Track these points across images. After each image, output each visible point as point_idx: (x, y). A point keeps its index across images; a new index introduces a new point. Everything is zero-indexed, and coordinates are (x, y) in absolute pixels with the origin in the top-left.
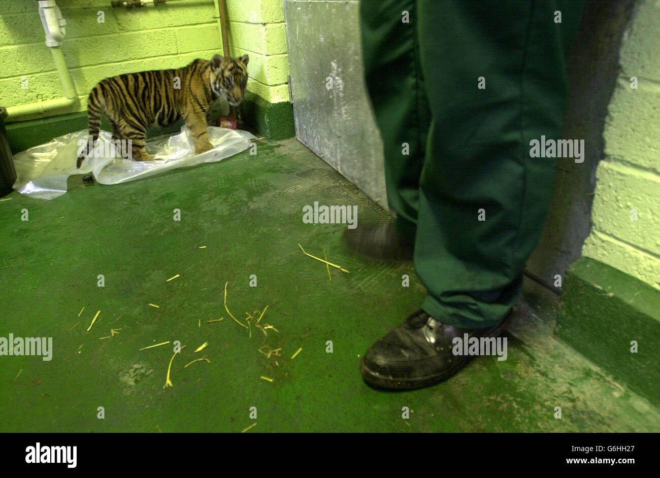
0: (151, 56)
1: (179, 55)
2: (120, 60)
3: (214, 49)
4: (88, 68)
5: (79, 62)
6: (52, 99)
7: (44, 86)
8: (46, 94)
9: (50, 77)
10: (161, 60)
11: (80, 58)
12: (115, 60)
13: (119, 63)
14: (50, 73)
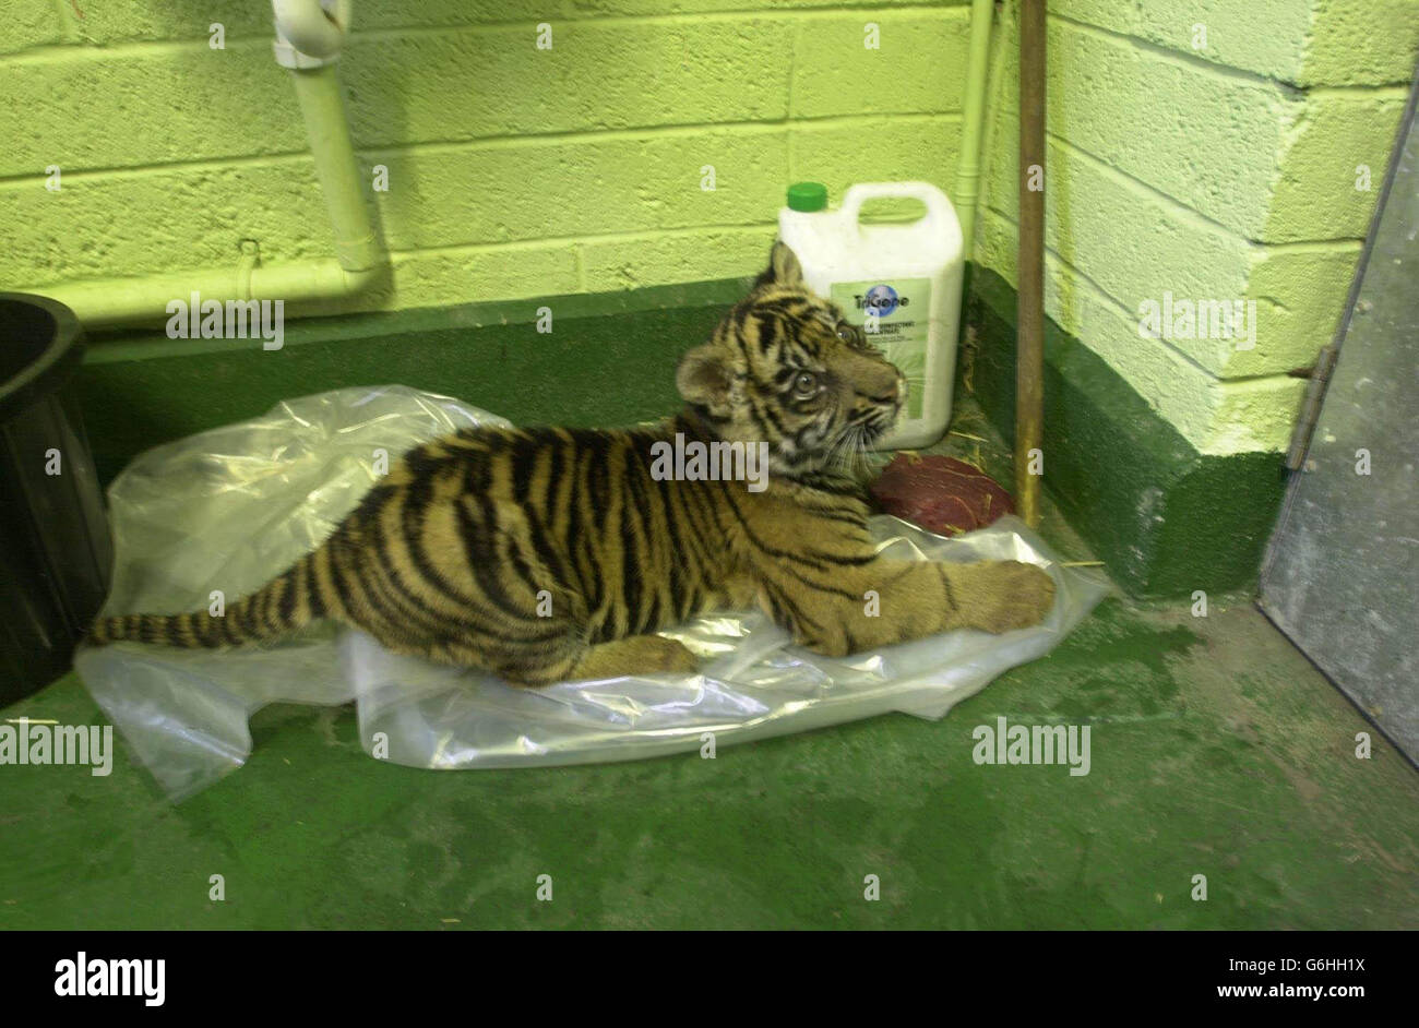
0: (681, 121)
1: (792, 126)
2: (561, 128)
3: (927, 113)
4: (434, 150)
5: (403, 127)
6: (291, 258)
7: (267, 209)
8: (272, 240)
9: (291, 176)
10: (716, 140)
11: (408, 109)
12: (539, 129)
13: (555, 142)
14: (293, 160)
